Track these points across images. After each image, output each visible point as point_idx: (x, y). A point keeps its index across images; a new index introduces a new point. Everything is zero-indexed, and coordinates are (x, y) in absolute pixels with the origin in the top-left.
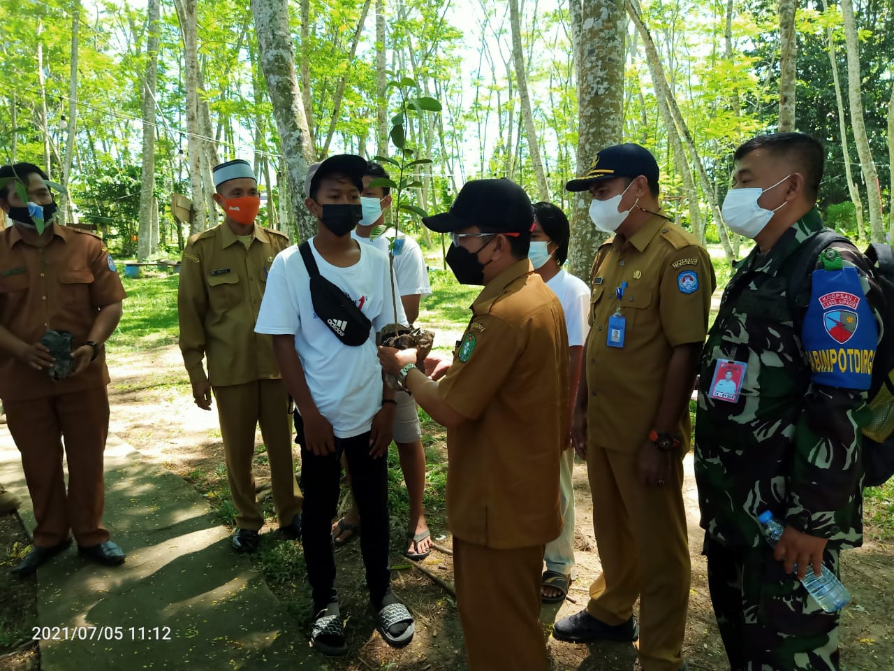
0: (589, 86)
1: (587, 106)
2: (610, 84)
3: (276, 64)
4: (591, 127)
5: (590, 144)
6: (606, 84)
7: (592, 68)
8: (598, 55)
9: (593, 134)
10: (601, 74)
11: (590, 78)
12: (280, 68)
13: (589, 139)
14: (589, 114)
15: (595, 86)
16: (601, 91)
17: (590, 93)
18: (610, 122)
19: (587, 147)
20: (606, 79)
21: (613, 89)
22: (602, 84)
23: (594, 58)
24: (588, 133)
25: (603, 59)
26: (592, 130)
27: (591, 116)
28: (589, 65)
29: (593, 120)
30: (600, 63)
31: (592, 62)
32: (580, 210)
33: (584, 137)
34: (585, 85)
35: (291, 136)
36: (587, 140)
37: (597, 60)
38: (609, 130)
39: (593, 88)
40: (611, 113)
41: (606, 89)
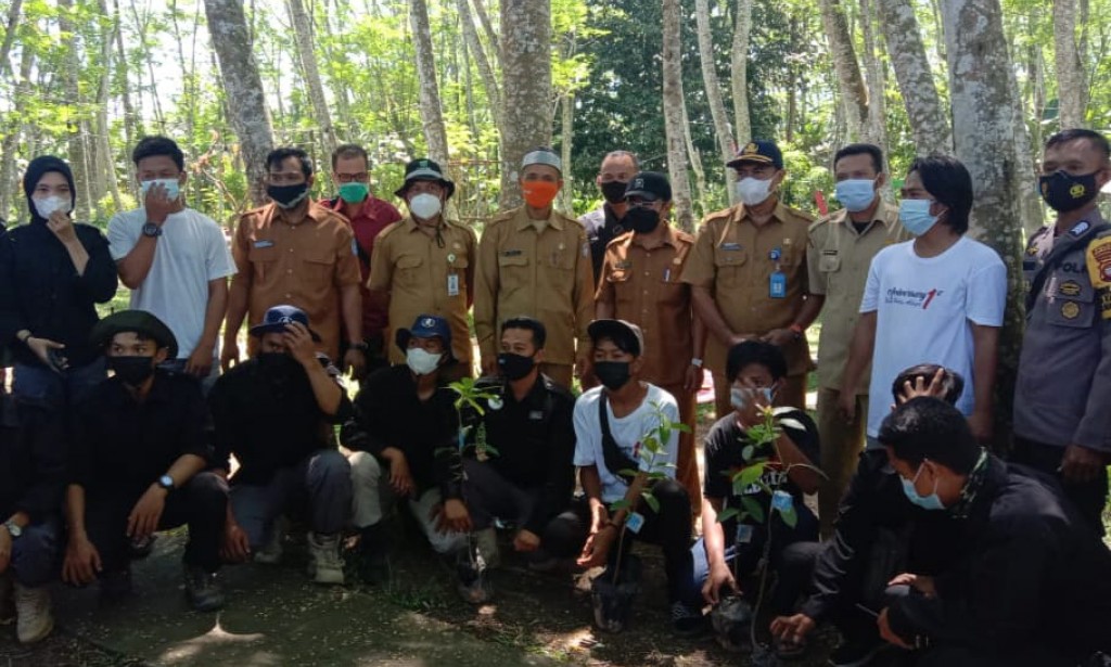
0: (515, 42)
1: (515, 64)
2: (540, 41)
3: (229, 9)
4: (523, 88)
5: (522, 108)
6: (535, 41)
7: (518, 22)
8: (525, 8)
9: (525, 97)
10: (530, 29)
11: (517, 32)
12: (233, 14)
13: (519, 102)
14: (517, 73)
15: (524, 42)
16: (531, 49)
17: (518, 50)
18: (542, 84)
19: (518, 111)
20: (535, 36)
21: (543, 46)
22: (532, 40)
23: (521, 11)
24: (518, 95)
25: (531, 12)
26: (523, 93)
27: (521, 76)
28: (514, 18)
29: (523, 81)
30: (528, 16)
31: (518, 15)
32: (512, 183)
33: (514, 99)
34: (511, 40)
35: (250, 94)
36: (517, 103)
37: (525, 13)
38: (541, 94)
39: (521, 45)
40: (543, 74)
41: (537, 47)
